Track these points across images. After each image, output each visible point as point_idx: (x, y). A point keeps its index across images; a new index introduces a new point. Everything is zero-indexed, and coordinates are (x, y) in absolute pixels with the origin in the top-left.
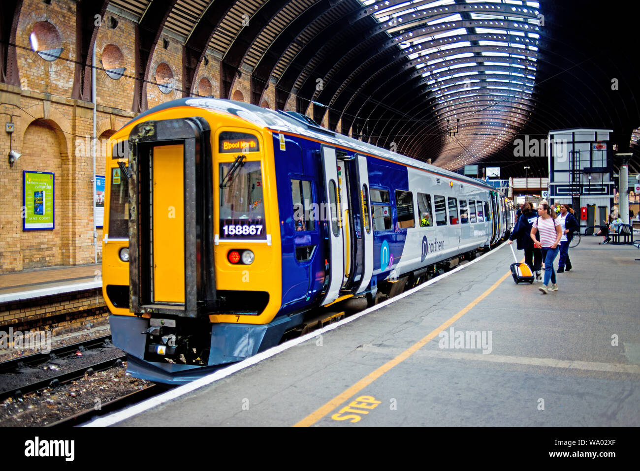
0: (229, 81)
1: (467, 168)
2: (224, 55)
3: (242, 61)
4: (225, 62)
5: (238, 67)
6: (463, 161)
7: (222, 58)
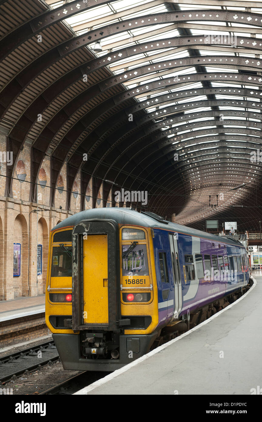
0: (38, 162)
1: (208, 222)
2: (33, 142)
3: (48, 147)
4: (34, 147)
5: (45, 152)
6: (202, 215)
7: (32, 144)
